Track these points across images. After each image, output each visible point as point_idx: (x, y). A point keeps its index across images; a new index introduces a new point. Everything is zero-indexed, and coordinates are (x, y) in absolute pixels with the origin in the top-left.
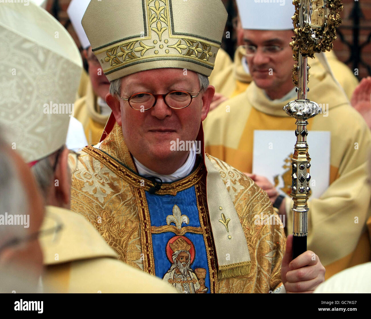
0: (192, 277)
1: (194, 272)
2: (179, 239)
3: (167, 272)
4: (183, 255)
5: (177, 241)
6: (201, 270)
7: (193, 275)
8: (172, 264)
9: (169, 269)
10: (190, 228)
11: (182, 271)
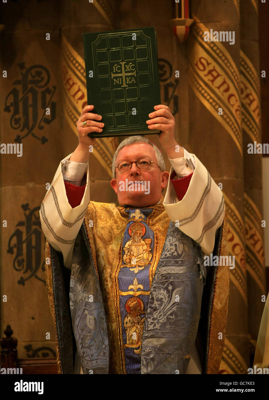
0: (142, 243)
1: (144, 240)
2: (136, 224)
3: (128, 241)
4: (138, 232)
5: (135, 225)
6: (147, 240)
7: (142, 242)
8: (131, 237)
9: (129, 240)
10: (143, 219)
11: (137, 240)
